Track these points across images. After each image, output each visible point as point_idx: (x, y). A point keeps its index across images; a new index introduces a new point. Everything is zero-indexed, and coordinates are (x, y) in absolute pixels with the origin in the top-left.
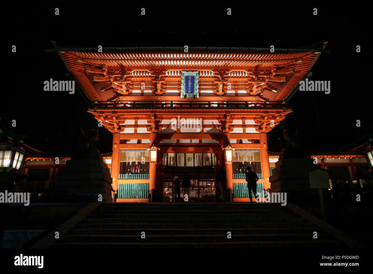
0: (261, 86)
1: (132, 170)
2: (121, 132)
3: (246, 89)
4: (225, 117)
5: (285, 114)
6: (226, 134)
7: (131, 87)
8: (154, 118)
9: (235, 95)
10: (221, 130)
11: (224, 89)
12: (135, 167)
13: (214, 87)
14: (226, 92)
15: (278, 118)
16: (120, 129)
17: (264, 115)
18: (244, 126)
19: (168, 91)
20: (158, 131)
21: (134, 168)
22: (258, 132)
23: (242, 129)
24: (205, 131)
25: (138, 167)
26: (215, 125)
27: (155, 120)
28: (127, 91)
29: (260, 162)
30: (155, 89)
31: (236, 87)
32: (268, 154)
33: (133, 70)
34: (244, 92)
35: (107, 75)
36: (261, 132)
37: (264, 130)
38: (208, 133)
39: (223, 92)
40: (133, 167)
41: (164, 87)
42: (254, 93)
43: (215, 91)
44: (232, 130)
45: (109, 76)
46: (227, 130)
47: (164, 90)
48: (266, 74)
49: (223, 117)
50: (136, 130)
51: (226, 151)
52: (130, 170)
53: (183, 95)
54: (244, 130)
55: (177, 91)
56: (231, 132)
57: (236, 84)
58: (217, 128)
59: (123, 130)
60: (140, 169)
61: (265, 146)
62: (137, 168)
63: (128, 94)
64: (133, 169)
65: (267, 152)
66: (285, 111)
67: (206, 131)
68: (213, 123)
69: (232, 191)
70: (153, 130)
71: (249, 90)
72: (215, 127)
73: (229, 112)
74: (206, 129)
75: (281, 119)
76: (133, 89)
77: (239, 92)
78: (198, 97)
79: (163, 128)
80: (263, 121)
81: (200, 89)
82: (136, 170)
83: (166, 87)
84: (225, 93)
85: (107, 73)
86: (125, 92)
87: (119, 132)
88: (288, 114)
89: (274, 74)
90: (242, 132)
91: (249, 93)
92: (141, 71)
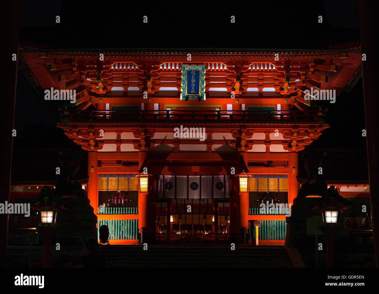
0: (295, 83)
1: (114, 200)
2: (99, 151)
3: (275, 86)
4: (240, 132)
5: (322, 130)
6: (242, 154)
7: (109, 82)
8: (145, 134)
9: (258, 95)
10: (236, 148)
11: (243, 86)
12: (118, 196)
13: (229, 83)
14: (246, 90)
15: (311, 135)
16: (97, 147)
17: (293, 130)
18: (268, 142)
19: (162, 89)
20: (149, 149)
21: (116, 198)
22: (287, 151)
23: (265, 146)
24: (213, 150)
25: (122, 196)
26: (228, 142)
27: (145, 136)
28: (104, 88)
29: (288, 192)
30: (143, 86)
31: (261, 83)
32: (298, 181)
33: (113, 63)
34: (272, 89)
35: (77, 71)
36: (290, 151)
37: (294, 149)
38: (217, 151)
39: (241, 92)
40: (114, 196)
41: (157, 82)
42: (285, 92)
43: (230, 88)
44: (251, 148)
45: (80, 71)
46: (243, 148)
47: (156, 87)
48: (302, 69)
49: (237, 132)
50: (118, 148)
51: (240, 178)
52: (111, 201)
53: (184, 97)
54: (268, 148)
55: (175, 89)
56: (249, 151)
57: (261, 77)
58: (231, 145)
59: (101, 148)
60: (124, 199)
61: (294, 171)
62: (120, 197)
63: (105, 93)
64: (114, 198)
65: (297, 179)
66: (321, 126)
67: (215, 149)
68: (224, 137)
69: (247, 231)
70: (143, 148)
71: (279, 86)
72: (227, 144)
73: (245, 127)
74: (215, 147)
75: (317, 136)
76: (112, 85)
77: (265, 89)
78: (205, 99)
79: (156, 145)
80: (292, 138)
81: (208, 86)
82: (119, 200)
83: (160, 83)
84: (244, 92)
85: (77, 68)
86: (101, 91)
87: (96, 151)
88: (325, 129)
89: (312, 70)
90: (264, 150)
91: (279, 91)
92: (124, 63)
